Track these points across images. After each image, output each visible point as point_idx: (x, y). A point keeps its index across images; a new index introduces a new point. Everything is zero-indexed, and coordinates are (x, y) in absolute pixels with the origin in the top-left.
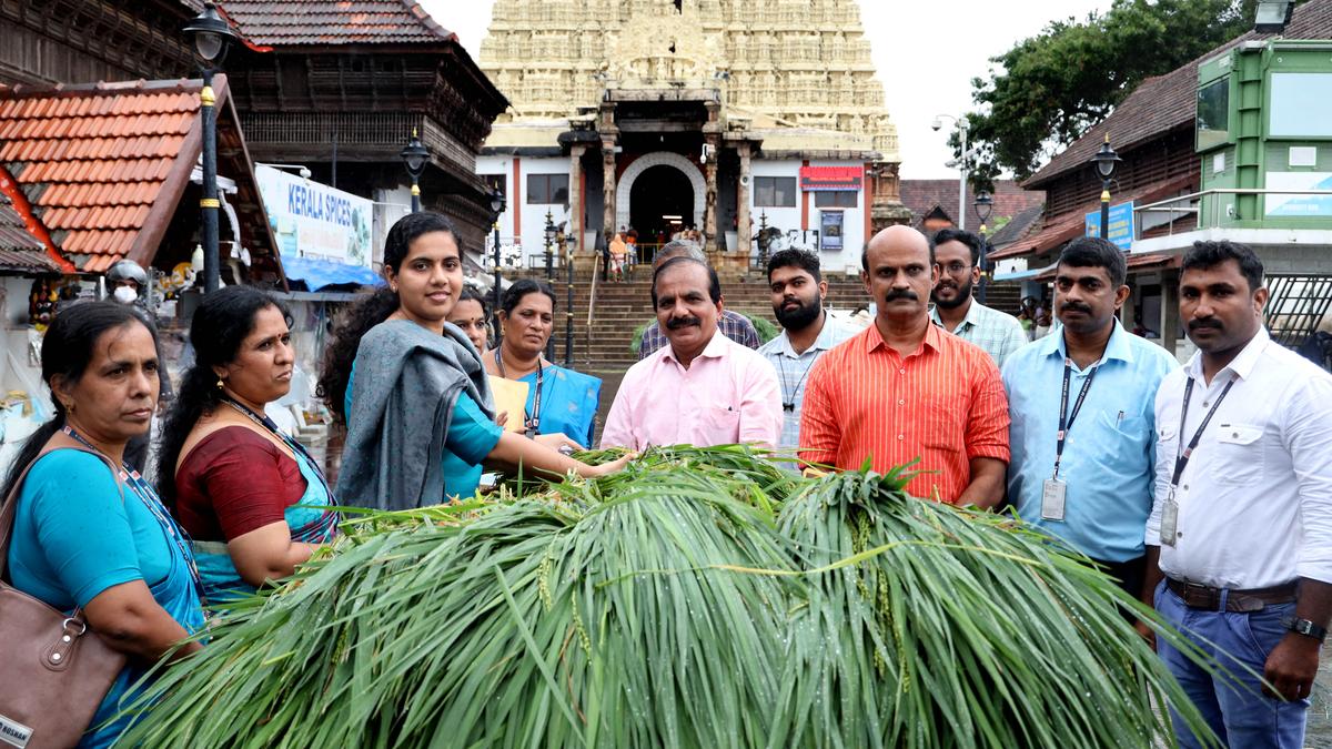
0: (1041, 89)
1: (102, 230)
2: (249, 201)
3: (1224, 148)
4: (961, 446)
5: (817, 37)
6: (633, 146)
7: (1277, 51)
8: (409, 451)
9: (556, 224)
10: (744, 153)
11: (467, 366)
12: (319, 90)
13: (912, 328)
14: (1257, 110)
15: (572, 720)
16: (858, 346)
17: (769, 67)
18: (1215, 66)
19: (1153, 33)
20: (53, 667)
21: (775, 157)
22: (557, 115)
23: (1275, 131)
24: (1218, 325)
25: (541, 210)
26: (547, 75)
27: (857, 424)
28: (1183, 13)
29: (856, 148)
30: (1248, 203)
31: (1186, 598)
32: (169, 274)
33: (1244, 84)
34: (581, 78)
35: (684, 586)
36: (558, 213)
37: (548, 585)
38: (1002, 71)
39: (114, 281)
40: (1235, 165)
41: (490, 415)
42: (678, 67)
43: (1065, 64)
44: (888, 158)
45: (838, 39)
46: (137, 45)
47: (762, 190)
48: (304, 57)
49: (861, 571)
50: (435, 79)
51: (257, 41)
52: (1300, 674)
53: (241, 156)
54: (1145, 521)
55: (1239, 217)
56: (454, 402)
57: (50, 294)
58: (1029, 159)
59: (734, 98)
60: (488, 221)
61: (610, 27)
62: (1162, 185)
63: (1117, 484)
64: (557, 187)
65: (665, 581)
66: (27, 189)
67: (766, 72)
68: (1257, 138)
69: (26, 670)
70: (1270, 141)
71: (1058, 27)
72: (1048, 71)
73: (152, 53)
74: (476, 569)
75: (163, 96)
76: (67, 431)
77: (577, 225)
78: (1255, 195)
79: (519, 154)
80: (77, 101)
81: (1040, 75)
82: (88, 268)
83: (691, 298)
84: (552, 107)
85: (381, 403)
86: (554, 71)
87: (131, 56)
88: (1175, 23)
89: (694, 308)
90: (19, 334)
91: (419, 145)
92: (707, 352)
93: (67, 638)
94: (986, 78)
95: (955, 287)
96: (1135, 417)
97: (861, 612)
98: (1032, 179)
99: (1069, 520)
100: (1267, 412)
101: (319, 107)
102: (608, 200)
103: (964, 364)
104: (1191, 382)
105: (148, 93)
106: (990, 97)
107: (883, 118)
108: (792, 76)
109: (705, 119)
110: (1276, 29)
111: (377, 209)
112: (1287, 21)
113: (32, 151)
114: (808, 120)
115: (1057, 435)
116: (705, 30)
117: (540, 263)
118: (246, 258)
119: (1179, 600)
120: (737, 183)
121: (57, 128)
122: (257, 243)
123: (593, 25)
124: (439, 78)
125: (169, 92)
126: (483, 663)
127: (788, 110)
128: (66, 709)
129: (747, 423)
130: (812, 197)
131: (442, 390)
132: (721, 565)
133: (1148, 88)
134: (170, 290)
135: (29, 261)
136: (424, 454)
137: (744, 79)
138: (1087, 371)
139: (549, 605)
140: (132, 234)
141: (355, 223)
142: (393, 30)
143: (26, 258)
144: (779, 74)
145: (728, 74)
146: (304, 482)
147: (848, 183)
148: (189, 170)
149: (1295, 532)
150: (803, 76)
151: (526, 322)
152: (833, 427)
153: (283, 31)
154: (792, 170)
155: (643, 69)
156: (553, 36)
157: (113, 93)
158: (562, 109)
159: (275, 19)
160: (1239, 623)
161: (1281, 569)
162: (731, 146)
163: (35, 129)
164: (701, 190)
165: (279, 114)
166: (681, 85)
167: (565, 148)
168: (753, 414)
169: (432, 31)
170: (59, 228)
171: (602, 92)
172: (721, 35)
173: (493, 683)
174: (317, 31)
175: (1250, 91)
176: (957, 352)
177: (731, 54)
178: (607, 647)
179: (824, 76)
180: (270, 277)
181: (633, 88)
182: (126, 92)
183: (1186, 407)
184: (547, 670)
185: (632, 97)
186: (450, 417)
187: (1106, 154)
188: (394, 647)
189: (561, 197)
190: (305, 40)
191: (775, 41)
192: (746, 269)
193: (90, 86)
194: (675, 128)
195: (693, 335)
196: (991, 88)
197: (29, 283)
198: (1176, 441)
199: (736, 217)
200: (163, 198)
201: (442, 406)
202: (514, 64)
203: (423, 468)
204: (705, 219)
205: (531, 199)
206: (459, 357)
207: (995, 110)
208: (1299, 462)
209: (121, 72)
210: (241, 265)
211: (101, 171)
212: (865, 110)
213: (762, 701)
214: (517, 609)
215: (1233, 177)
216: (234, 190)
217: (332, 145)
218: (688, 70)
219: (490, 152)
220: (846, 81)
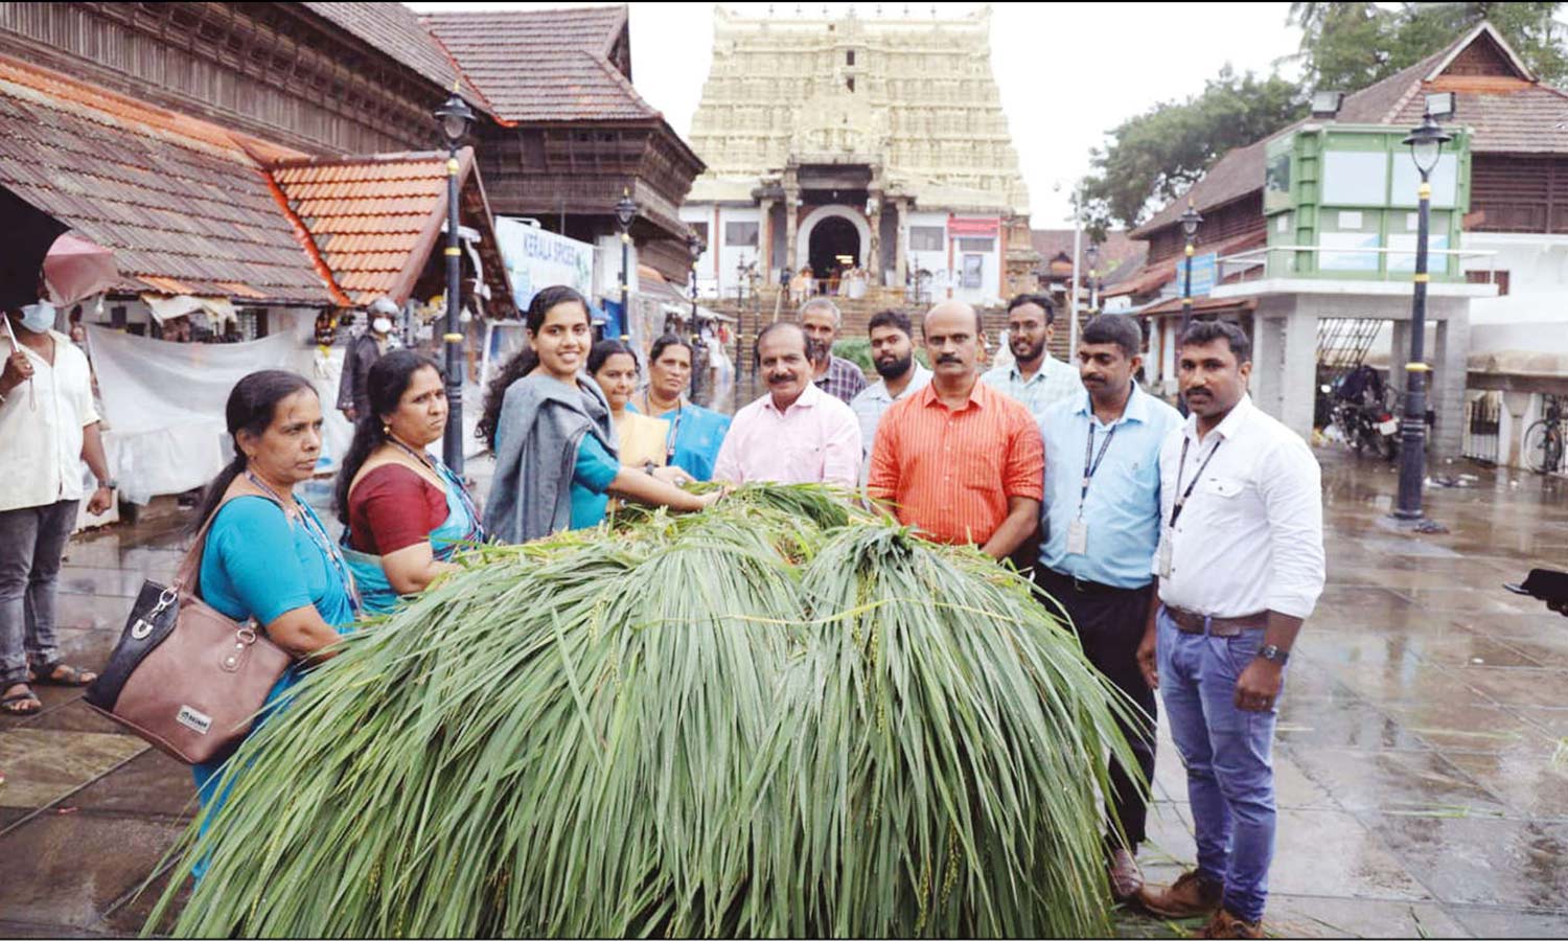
0: (1146, 157)
1: (372, 271)
2: (489, 246)
3: (1287, 212)
4: (997, 485)
5: (965, 112)
6: (812, 199)
7: (1331, 134)
8: (543, 484)
9: (747, 264)
10: (902, 207)
11: (592, 413)
12: (553, 157)
13: (961, 387)
14: (1313, 182)
15: (595, 748)
16: (917, 400)
17: (925, 136)
18: (1281, 144)
19: (1238, 113)
20: (228, 669)
21: (928, 210)
22: (753, 173)
23: (1328, 198)
24: (1209, 394)
25: (736, 250)
26: (744, 142)
27: (913, 463)
28: (1263, 97)
29: (993, 203)
30: (1305, 260)
31: (1179, 622)
32: (427, 305)
33: (1303, 160)
34: (772, 144)
35: (700, 632)
36: (750, 254)
37: (598, 625)
38: (1114, 142)
39: (373, 315)
40: (1295, 226)
41: (612, 453)
42: (849, 137)
43: (1165, 138)
44: (1020, 211)
45: (982, 114)
46: (411, 122)
47: (916, 237)
48: (541, 130)
49: (861, 621)
50: (644, 148)
51: (505, 118)
52: (1265, 691)
53: (483, 212)
54: (1152, 553)
55: (1297, 270)
56: (579, 444)
57: (329, 321)
58: (1135, 215)
59: (895, 161)
60: (691, 260)
61: (796, 103)
62: (1242, 238)
63: (1132, 523)
64: (751, 231)
65: (686, 628)
66: (317, 238)
67: (921, 140)
68: (1312, 205)
69: (207, 670)
70: (1324, 208)
71: (1161, 106)
72: (1151, 142)
73: (422, 129)
74: (536, 610)
75: (423, 165)
76: (248, 475)
77: (765, 264)
78: (1310, 252)
79: (719, 206)
80: (358, 168)
81: (1146, 145)
82: (359, 302)
83: (789, 358)
84: (749, 167)
85: (519, 445)
86: (750, 138)
87: (406, 130)
88: (1255, 105)
89: (792, 367)
90: (306, 353)
91: (629, 201)
92: (799, 402)
93: (240, 646)
94: (1101, 147)
95: (1029, 343)
96: (1147, 467)
97: (852, 658)
98: (1137, 231)
99: (1089, 553)
100: (1247, 470)
101: (553, 170)
102: (790, 243)
103: (1003, 417)
104: (1187, 441)
105: (412, 162)
106: (1104, 164)
107: (1018, 178)
108: (944, 144)
109: (870, 178)
110: (1331, 115)
111: (596, 253)
112: (1338, 109)
113: (322, 208)
114: (956, 179)
115: (1081, 481)
116: (874, 106)
117: (734, 295)
118: (487, 293)
119: (1174, 624)
120: (895, 230)
121: (342, 190)
122: (496, 281)
123: (783, 102)
124: (649, 148)
125: (428, 161)
126: (531, 690)
127: (940, 171)
128: (240, 702)
129: (831, 462)
130: (957, 244)
131: (568, 435)
132: (737, 613)
133: (1233, 157)
134: (428, 318)
135: (313, 296)
136: (555, 485)
137: (905, 146)
138: (1109, 427)
139: (595, 641)
140: (394, 274)
141: (578, 264)
142: (613, 108)
143: (312, 294)
144: (934, 142)
145: (890, 142)
146: (448, 510)
147: (984, 232)
148: (441, 224)
149: (1269, 572)
150: (953, 144)
151: (667, 368)
152: (895, 467)
153: (526, 109)
154: (941, 221)
155: (821, 137)
156: (750, 110)
157: (384, 162)
158: (756, 169)
159: (521, 101)
160: (1220, 645)
161: (1255, 601)
162: (891, 201)
163: (325, 191)
164: (867, 235)
165: (520, 176)
166: (851, 151)
167: (757, 202)
168: (837, 454)
169: (643, 110)
170: (339, 270)
171: (787, 156)
172: (886, 110)
173: (538, 709)
174: (551, 109)
175: (1308, 166)
176: (999, 406)
177: (894, 125)
178: (632, 685)
179: (970, 144)
180: (504, 308)
181: (813, 154)
182: (395, 162)
183: (1183, 461)
184: (582, 703)
185: (811, 161)
186: (575, 457)
187: (1190, 216)
188: (461, 674)
189: (754, 240)
190: (543, 117)
191: (930, 115)
192: (901, 301)
193: (367, 157)
194: (846, 186)
195: (790, 388)
196: (1105, 156)
197: (316, 313)
198: (1174, 491)
199: (895, 259)
200: (420, 246)
201: (569, 447)
202: (718, 132)
203: (554, 497)
204: (869, 259)
205: (729, 241)
206: (586, 405)
207: (1109, 173)
208: (1271, 513)
209: (398, 144)
210: (483, 299)
211: (373, 224)
212: (1004, 172)
213: (750, 739)
214: (565, 647)
215: (1293, 237)
216: (478, 239)
217: (560, 200)
218: (857, 140)
219: (694, 204)
220: (988, 148)
